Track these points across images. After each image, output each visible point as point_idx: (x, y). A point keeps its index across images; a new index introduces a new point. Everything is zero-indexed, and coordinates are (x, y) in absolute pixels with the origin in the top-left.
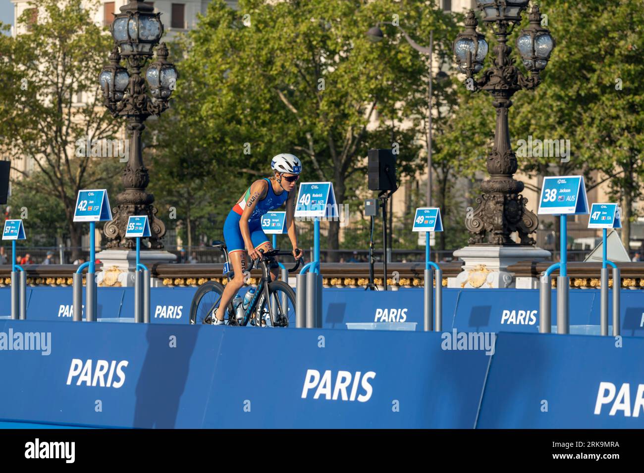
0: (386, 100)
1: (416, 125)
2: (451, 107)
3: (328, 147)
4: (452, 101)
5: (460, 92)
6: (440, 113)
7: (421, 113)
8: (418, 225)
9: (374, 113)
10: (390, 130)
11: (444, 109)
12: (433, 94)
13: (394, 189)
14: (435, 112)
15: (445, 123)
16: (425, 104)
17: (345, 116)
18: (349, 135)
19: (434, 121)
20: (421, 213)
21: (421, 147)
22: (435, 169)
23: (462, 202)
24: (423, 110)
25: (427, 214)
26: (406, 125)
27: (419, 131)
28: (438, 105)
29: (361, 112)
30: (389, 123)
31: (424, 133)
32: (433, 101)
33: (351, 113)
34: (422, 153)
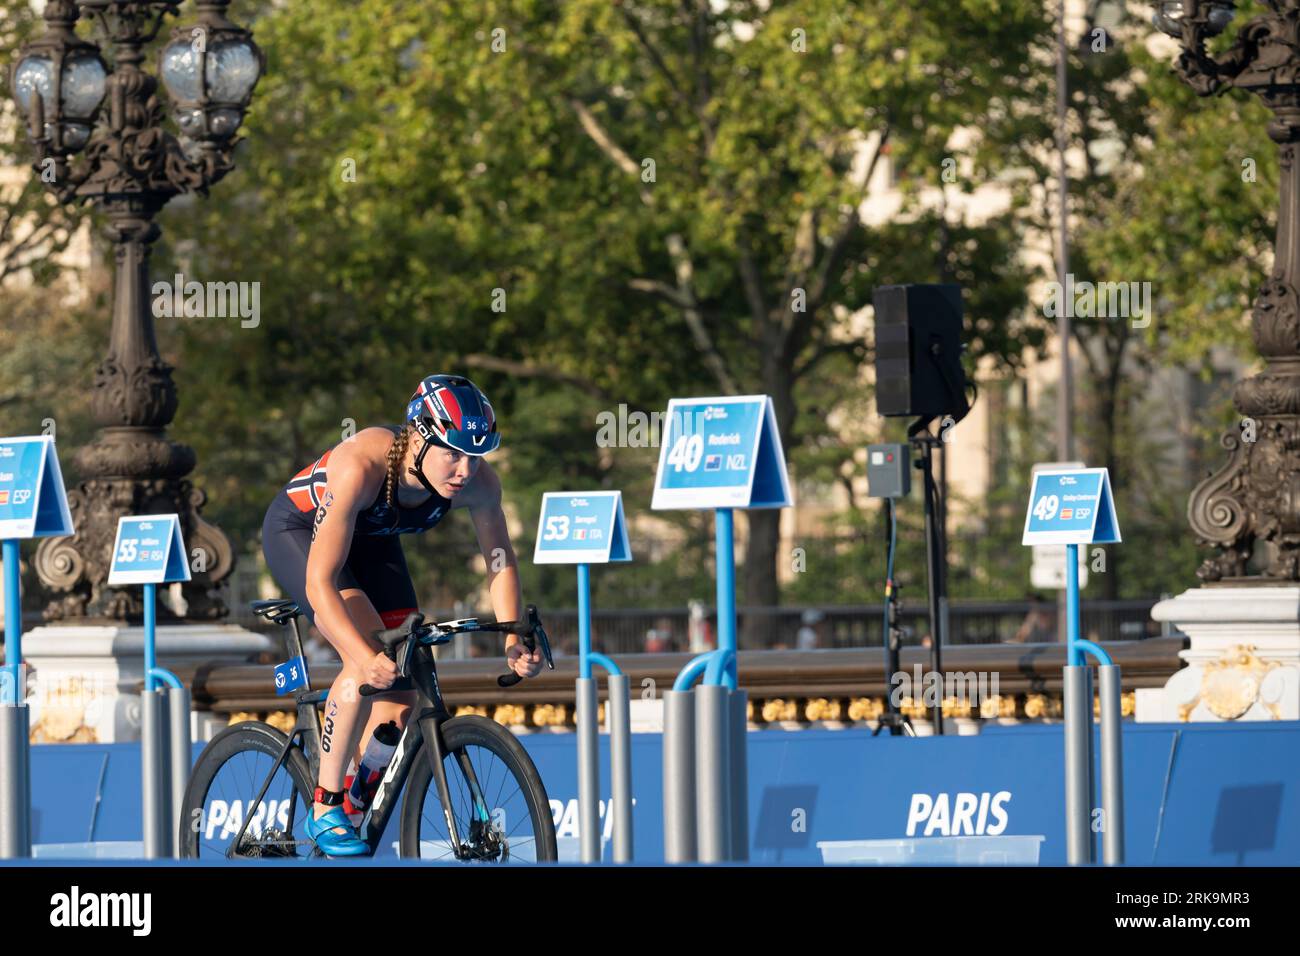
0: (918, 122)
1: (1021, 202)
2: (1129, 143)
3: (738, 281)
4: (1131, 121)
5: (1157, 93)
6: (1092, 162)
7: (1029, 161)
8: (1040, 525)
9: (883, 167)
10: (932, 222)
11: (1107, 150)
12: (1070, 103)
13: (960, 412)
14: (1076, 159)
15: (1110, 194)
16: (1044, 132)
17: (791, 179)
18: (803, 240)
19: (1073, 187)
20: (1050, 485)
21: (1039, 271)
22: (1082, 342)
23: (1169, 446)
24: (1041, 153)
25: (1069, 489)
26: (982, 206)
27: (1029, 222)
28: (1089, 135)
29: (840, 166)
30: (930, 198)
31: (1045, 228)
32: (1071, 124)
33: (809, 166)
34: (1041, 293)
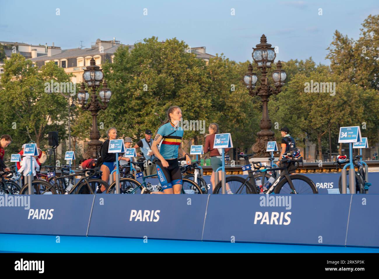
0: (54, 114)
1: (65, 122)
2: (77, 116)
3: (34, 131)
4: (77, 114)
5: (80, 111)
6: (73, 118)
7: (66, 118)
8: (66, 158)
9: (50, 118)
10: (56, 124)
11: (74, 117)
12: (71, 112)
13: (58, 145)
14: (71, 118)
15: (75, 122)
16: (68, 115)
17: (40, 120)
18: (41, 127)
19: (71, 121)
20: (67, 153)
21: (67, 130)
22: (72, 138)
23: (81, 149)
24: (67, 117)
25: (70, 154)
26: (61, 123)
27: (66, 125)
28: (72, 115)
29: (45, 119)
30: (55, 122)
31: (68, 125)
32: (70, 114)
33: (42, 119)
34: (67, 132)
